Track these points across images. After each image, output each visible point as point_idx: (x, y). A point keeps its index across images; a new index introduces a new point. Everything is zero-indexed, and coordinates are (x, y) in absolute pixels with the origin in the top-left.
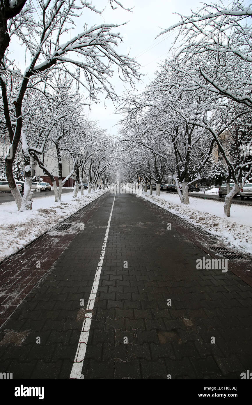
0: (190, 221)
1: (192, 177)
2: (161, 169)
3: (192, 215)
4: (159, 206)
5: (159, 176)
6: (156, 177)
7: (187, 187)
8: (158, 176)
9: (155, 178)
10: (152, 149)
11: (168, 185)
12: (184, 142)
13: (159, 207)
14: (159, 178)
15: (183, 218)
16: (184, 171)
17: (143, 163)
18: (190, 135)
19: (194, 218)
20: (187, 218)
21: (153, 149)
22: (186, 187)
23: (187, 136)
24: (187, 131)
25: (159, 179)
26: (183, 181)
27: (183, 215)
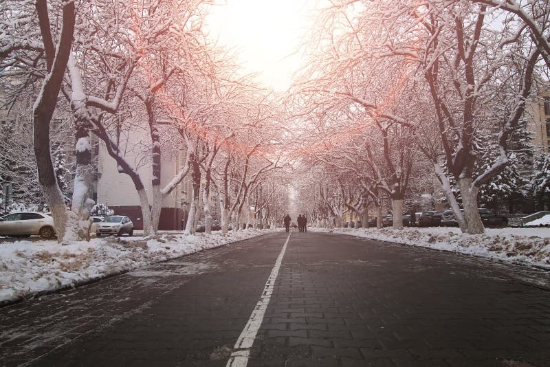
0: (493, 254)
1: (483, 192)
2: (402, 163)
3: (495, 243)
4: (403, 242)
5: (398, 181)
6: (390, 183)
7: (473, 190)
8: (395, 179)
9: (387, 188)
10: (376, 108)
11: (421, 213)
12: (455, 78)
13: (404, 245)
14: (397, 184)
15: (471, 253)
16: (462, 149)
17: (354, 149)
18: (469, 61)
19: (501, 249)
20: (482, 252)
21: (378, 106)
22: (470, 190)
23: (462, 62)
24: (460, 56)
25: (397, 188)
26: (461, 176)
27: (471, 247)
